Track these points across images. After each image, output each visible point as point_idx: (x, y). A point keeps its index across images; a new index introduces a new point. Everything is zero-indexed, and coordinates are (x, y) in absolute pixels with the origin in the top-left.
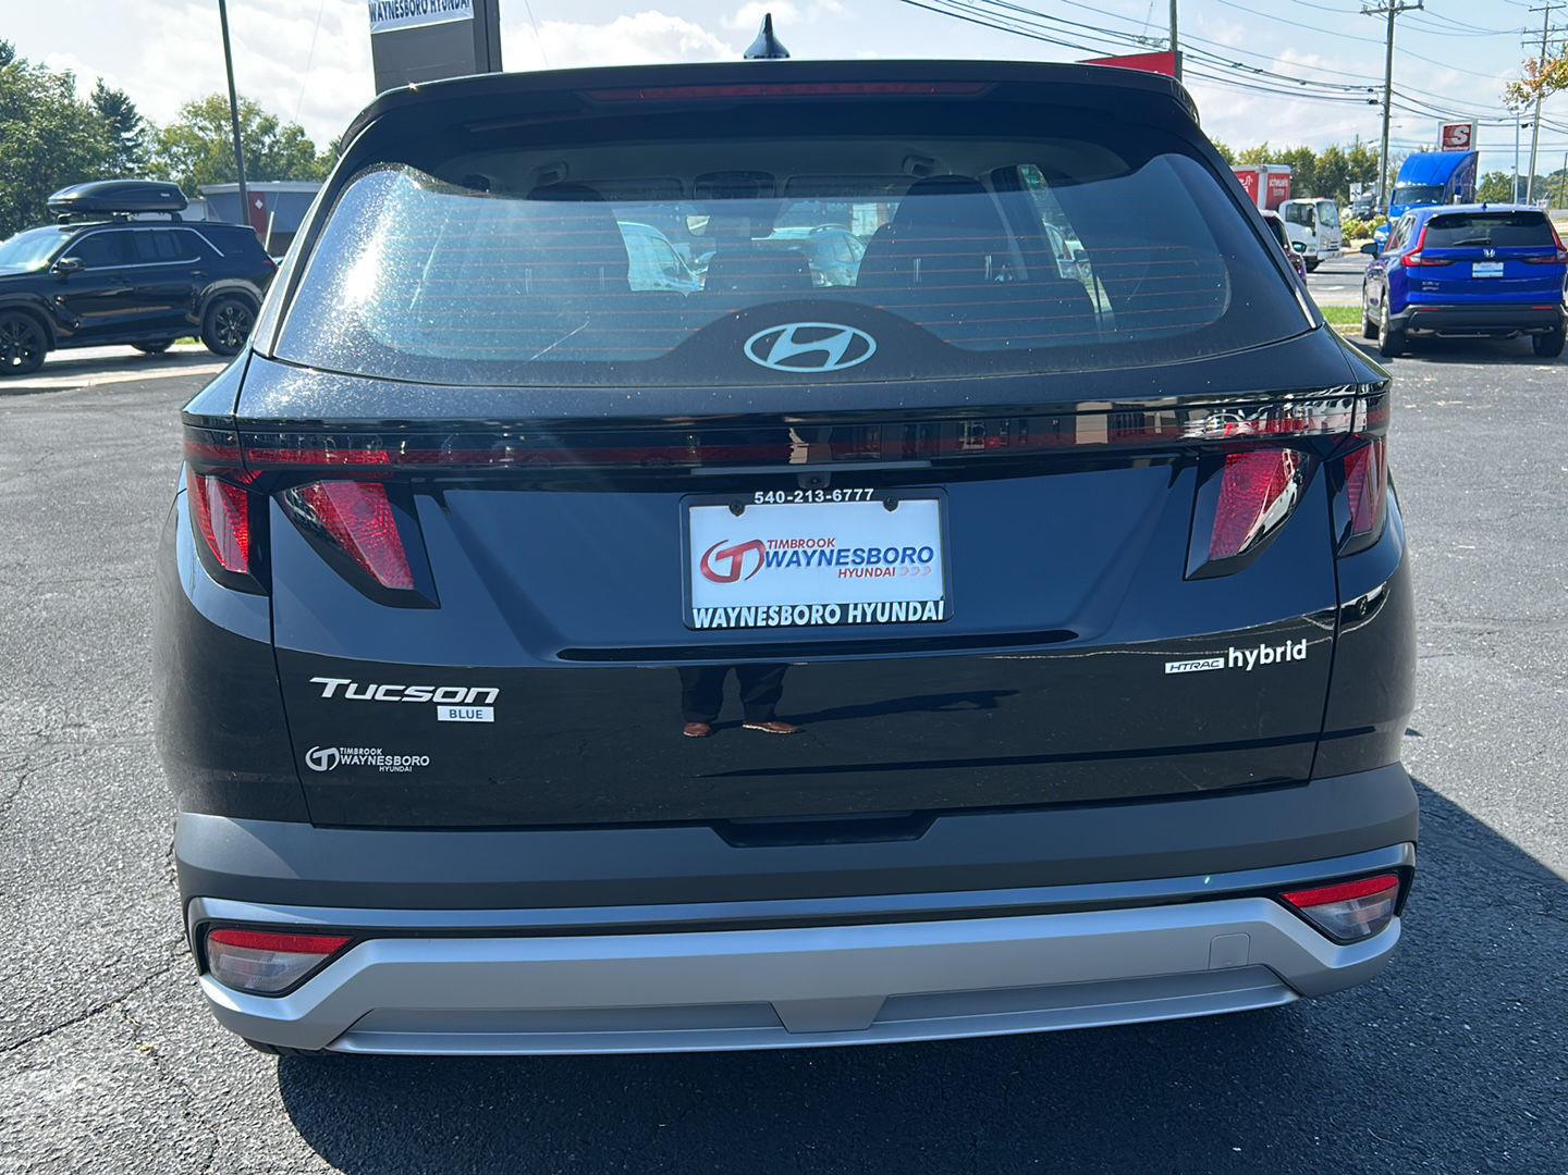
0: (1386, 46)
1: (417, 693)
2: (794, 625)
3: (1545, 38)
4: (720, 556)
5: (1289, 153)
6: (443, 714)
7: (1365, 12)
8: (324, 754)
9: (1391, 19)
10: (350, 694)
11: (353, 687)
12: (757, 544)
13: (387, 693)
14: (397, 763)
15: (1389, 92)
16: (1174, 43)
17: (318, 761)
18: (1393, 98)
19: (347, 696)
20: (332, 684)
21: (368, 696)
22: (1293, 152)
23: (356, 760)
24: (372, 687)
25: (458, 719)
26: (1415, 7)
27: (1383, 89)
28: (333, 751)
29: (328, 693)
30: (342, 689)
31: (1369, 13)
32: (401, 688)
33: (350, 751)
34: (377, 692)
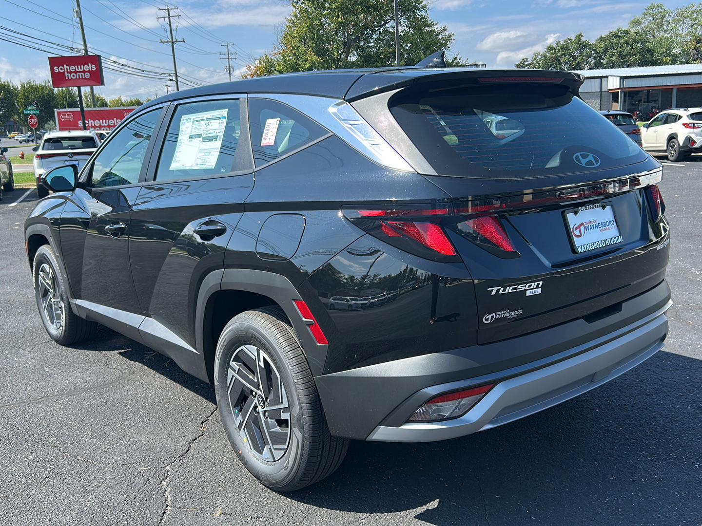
0: (172, 57)
1: (521, 287)
2: (597, 248)
3: (229, 57)
4: (576, 229)
5: (131, 101)
6: (528, 293)
7: (161, 42)
8: (490, 316)
9: (173, 46)
10: (501, 292)
11: (502, 289)
12: (582, 224)
13: (513, 289)
14: (513, 314)
15: (177, 76)
16: (86, 51)
17: (487, 320)
18: (179, 79)
19: (500, 293)
20: (495, 289)
21: (506, 292)
22: (133, 100)
23: (501, 316)
24: (508, 288)
25: (532, 294)
26: (182, 42)
27: (174, 75)
28: (494, 314)
29: (493, 293)
30: (498, 290)
31: (163, 43)
32: (517, 286)
33: (499, 313)
34: (509, 290)
